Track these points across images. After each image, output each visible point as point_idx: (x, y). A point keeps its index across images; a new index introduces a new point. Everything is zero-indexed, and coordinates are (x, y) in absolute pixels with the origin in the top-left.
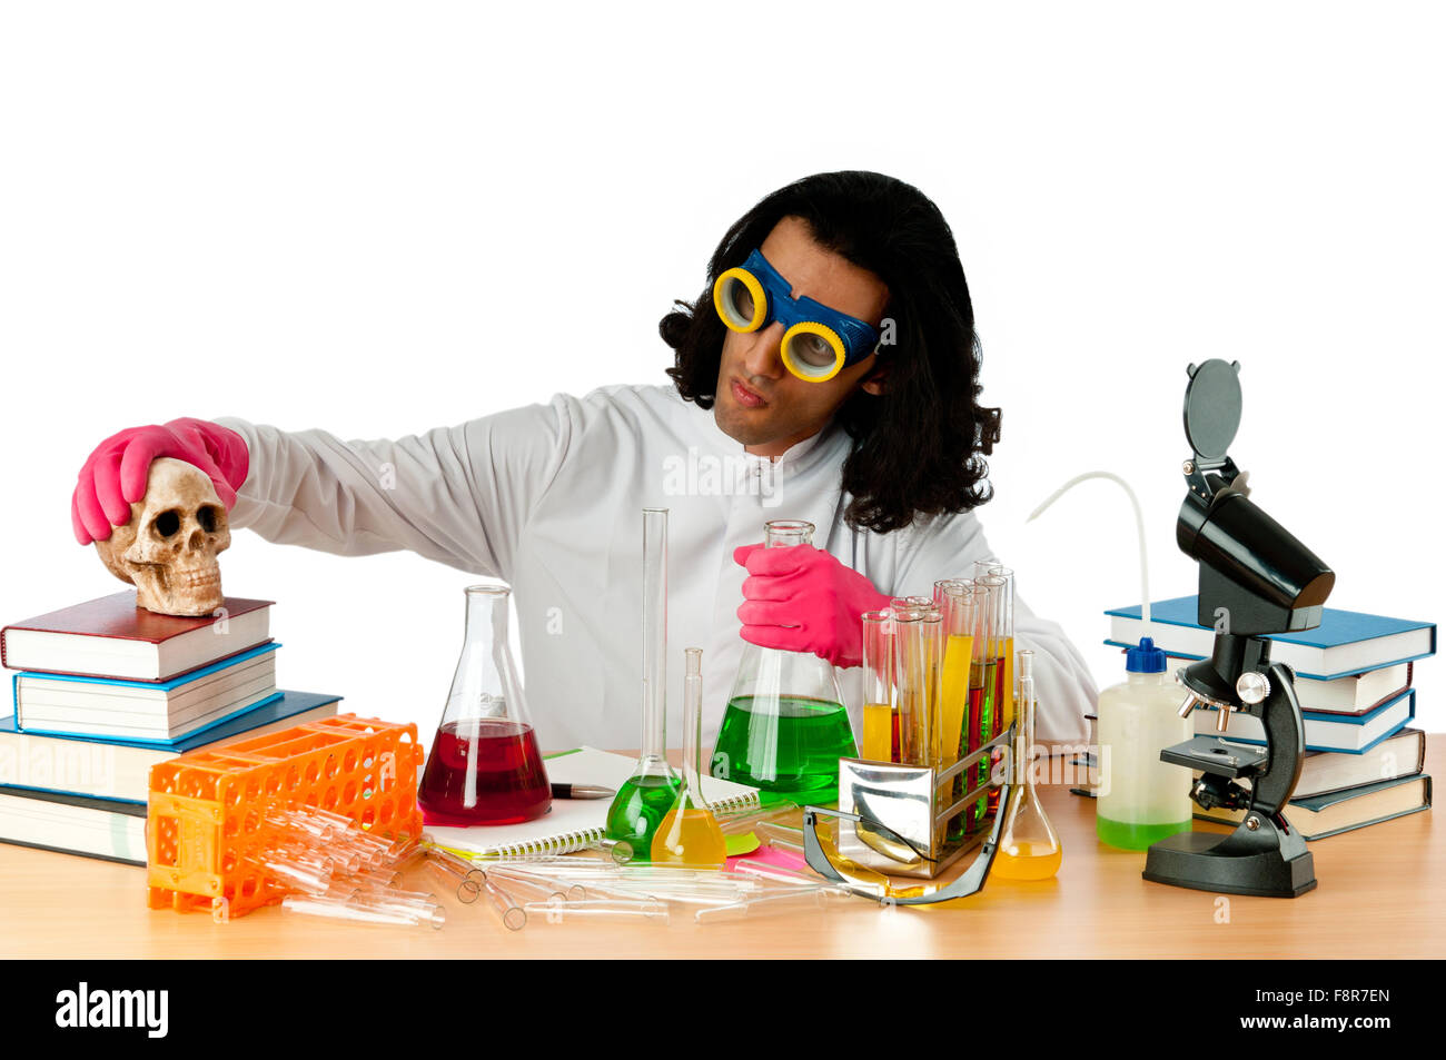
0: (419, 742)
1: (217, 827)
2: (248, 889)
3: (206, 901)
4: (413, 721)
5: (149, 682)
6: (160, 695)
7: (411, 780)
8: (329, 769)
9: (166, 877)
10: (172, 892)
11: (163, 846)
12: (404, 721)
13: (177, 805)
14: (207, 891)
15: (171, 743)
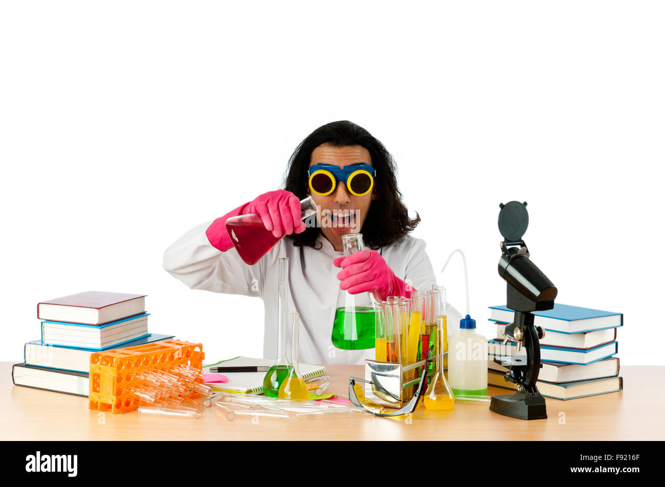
0: (203, 351)
1: (114, 377)
2: (127, 404)
3: (110, 407)
4: (201, 343)
5: (94, 325)
6: (97, 331)
7: (200, 366)
8: (163, 359)
9: (95, 397)
10: (97, 403)
11: (96, 386)
12: (197, 343)
13: (100, 369)
14: (110, 402)
15: (101, 349)
